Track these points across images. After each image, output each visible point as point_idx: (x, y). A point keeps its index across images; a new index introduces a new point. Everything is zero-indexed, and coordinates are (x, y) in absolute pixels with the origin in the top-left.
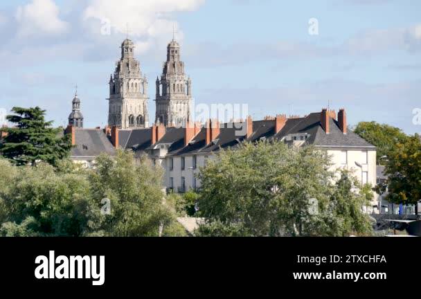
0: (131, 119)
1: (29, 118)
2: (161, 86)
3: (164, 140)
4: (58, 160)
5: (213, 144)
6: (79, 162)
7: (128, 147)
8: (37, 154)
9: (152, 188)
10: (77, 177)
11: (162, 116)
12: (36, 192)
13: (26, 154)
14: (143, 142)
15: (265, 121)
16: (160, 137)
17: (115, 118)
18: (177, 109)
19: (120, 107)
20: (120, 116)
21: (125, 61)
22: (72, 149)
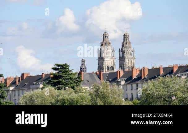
0: (108, 68)
1: (62, 68)
2: (121, 53)
3: (123, 77)
4: (76, 87)
5: (145, 78)
6: (85, 87)
7: (107, 80)
8: (66, 85)
9: (118, 98)
10: (85, 95)
11: (122, 66)
12: (66, 101)
13: (61, 85)
14: (114, 78)
15: (169, 68)
16: (121, 76)
17: (101, 67)
18: (128, 63)
19: (103, 63)
21: (105, 42)
22: (82, 82)
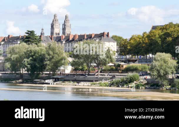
0: (56, 34)
1: (31, 33)
2: (64, 26)
3: (64, 39)
4: (38, 44)
5: (76, 40)
6: (43, 44)
7: (55, 41)
8: (33, 42)
9: (61, 51)
10: (43, 48)
11: (64, 33)
12: (32, 51)
13: (30, 42)
14: (59, 39)
15: (90, 35)
16: (63, 38)
17: (52, 33)
18: (67, 31)
19: (53, 31)
20: (53, 33)
21: (55, 19)
22: (42, 41)
